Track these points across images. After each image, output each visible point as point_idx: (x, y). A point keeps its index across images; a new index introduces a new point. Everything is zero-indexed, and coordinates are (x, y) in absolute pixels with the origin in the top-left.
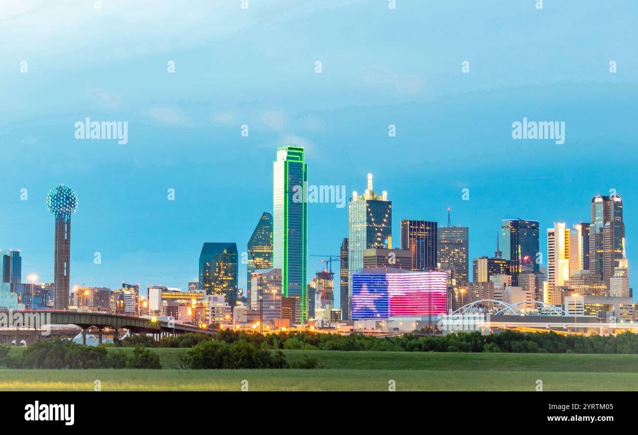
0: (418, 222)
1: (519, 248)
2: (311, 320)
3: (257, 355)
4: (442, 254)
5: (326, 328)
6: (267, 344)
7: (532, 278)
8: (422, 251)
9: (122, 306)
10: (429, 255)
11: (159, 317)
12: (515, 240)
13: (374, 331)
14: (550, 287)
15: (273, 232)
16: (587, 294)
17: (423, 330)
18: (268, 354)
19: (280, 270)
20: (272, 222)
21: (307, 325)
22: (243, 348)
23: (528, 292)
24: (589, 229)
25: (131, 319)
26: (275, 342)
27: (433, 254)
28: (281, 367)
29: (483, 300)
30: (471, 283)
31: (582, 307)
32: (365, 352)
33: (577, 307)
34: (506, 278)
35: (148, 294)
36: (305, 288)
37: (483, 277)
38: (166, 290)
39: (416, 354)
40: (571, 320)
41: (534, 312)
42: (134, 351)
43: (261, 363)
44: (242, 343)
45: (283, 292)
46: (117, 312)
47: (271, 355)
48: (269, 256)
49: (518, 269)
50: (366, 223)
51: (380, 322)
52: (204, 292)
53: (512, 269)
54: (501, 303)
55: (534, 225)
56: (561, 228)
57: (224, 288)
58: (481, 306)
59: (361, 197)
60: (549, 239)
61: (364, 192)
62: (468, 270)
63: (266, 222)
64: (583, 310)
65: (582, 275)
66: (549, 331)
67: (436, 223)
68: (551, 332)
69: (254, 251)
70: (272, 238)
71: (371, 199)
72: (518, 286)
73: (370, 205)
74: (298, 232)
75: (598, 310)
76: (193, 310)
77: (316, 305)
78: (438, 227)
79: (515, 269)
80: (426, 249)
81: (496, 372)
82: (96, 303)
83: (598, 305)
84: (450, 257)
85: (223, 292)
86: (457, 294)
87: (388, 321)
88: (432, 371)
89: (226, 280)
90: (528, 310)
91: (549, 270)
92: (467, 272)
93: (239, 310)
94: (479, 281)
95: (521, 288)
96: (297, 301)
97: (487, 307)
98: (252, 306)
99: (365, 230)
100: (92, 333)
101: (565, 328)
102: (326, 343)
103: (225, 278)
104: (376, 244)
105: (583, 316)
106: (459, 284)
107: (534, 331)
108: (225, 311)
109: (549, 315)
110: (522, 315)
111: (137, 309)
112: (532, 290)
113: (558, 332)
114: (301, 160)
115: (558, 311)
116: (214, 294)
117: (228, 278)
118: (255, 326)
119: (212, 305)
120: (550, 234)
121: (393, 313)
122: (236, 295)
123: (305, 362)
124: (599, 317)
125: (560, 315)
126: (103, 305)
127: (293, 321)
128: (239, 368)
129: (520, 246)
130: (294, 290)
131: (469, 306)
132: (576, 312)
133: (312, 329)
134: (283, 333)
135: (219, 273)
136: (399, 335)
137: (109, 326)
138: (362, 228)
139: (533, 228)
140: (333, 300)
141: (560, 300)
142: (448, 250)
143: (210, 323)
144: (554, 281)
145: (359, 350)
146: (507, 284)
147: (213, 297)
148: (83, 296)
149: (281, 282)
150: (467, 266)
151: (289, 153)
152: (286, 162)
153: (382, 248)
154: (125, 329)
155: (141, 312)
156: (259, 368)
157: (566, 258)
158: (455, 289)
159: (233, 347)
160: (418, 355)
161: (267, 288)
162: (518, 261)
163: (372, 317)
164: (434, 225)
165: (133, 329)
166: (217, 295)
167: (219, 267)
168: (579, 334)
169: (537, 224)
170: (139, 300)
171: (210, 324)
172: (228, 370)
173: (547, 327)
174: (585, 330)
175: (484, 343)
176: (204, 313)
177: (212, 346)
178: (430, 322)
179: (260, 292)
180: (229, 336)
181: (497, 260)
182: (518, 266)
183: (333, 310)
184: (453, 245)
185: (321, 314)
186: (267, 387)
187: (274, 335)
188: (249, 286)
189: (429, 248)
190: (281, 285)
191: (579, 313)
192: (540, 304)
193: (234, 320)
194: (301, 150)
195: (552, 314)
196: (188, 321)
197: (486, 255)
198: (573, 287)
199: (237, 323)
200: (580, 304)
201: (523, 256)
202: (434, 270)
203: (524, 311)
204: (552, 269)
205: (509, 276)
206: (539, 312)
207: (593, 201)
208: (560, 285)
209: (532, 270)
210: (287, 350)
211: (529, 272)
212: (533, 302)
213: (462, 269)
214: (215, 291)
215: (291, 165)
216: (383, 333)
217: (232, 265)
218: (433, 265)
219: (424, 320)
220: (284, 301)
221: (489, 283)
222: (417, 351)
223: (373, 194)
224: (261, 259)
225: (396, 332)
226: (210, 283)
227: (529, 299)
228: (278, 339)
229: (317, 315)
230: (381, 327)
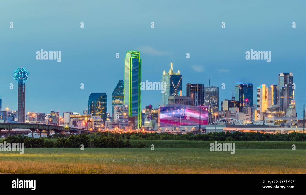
0: (195, 85)
1: (243, 96)
2: (143, 127)
3: (117, 142)
4: (206, 98)
5: (150, 130)
6: (121, 137)
7: (249, 109)
8: (197, 97)
9: (51, 121)
10: (200, 99)
11: (69, 126)
12: (241, 92)
13: (173, 132)
14: (258, 113)
15: (124, 89)
16: (275, 116)
17: (196, 131)
20: (124, 84)
21: (140, 129)
22: (110, 139)
23: (247, 115)
24: (277, 87)
25: (55, 126)
26: (126, 137)
27: (201, 98)
28: (128, 147)
29: (226, 118)
30: (220, 111)
31: (273, 121)
32: (168, 141)
33: (270, 121)
34: (237, 109)
35: (64, 115)
36: (140, 113)
37: (225, 108)
38: (72, 114)
40: (268, 127)
41: (250, 123)
42: (57, 140)
43: (119, 145)
44: (109, 137)
45: (129, 115)
46: (48, 123)
47: (123, 142)
48: (123, 99)
49: (243, 105)
50: (169, 85)
51: (176, 128)
52: (91, 115)
53: (240, 105)
54: (234, 119)
55: (251, 86)
56: (263, 87)
57: (100, 113)
58: (224, 121)
59: (167, 73)
60: (258, 92)
61: (169, 71)
62: (218, 105)
64: (273, 123)
65: (273, 107)
66: (257, 132)
67: (203, 85)
69: (115, 97)
70: (124, 92)
71: (172, 74)
72: (242, 112)
73: (171, 77)
74: (137, 89)
75: (281, 122)
76: (85, 122)
77: (145, 120)
78: (204, 86)
79: (241, 105)
82: (38, 119)
83: (281, 120)
84: (210, 100)
86: (213, 116)
87: (180, 127)
88: (201, 149)
89: (102, 110)
90: (247, 122)
91: (258, 105)
92: (218, 106)
93: (108, 123)
94: (224, 110)
95: (244, 113)
96: (136, 119)
97: (227, 121)
98: (114, 121)
99: (169, 88)
100: (36, 132)
101: (264, 130)
102: (150, 137)
104: (174, 94)
105: (273, 125)
106: (214, 111)
107: (249, 131)
108: (101, 123)
109: (257, 125)
110: (244, 125)
111: (58, 122)
112: (249, 113)
113: (261, 132)
114: (138, 57)
115: (262, 123)
117: (103, 109)
118: (116, 129)
119: (95, 120)
120: (258, 90)
122: (106, 116)
123: (140, 145)
124: (281, 125)
125: (262, 125)
126: (42, 120)
127: (134, 127)
128: (108, 148)
129: (243, 95)
130: (134, 114)
131: (219, 121)
132: (270, 123)
133: (143, 130)
134: (129, 133)
135: (98, 106)
136: (185, 133)
137: (45, 130)
138: (168, 87)
139: (250, 87)
141: (263, 118)
142: (209, 97)
143: (94, 128)
144: (260, 110)
145: (166, 140)
146: (237, 111)
147: (95, 117)
148: (32, 116)
149: (128, 110)
150: (218, 104)
151: (132, 54)
152: (131, 58)
153: (177, 96)
154: (52, 131)
155: (60, 124)
156: (117, 148)
157: (266, 100)
158: (212, 114)
160: (194, 142)
161: (121, 113)
162: (243, 101)
164: (202, 86)
165: (56, 131)
166: (97, 116)
167: (98, 104)
168: (271, 133)
169: (252, 85)
170: (59, 118)
173: (256, 130)
174: (274, 131)
175: (226, 137)
176: (91, 124)
178: (200, 128)
179: (118, 115)
181: (233, 101)
182: (243, 104)
184: (211, 94)
185: (147, 123)
186: (121, 156)
187: (125, 133)
188: (113, 112)
189: (200, 96)
190: (128, 112)
191: (272, 124)
192: (253, 120)
193: (105, 127)
194: (138, 53)
195: (259, 124)
196: (82, 127)
197: (227, 99)
198: (269, 112)
199: (107, 128)
200: (272, 120)
201: (245, 99)
202: (202, 105)
203: (245, 123)
204: (259, 105)
206: (253, 123)
207: (279, 75)
208: (262, 112)
209: (249, 105)
210: (131, 140)
211: (248, 106)
212: (250, 119)
213: (215, 105)
214: (96, 114)
215: (133, 59)
216: (177, 132)
217: (104, 103)
218: (201, 103)
219: (197, 127)
220: (130, 119)
221: (228, 111)
222: (194, 140)
223: (173, 72)
224: (119, 100)
225: (184, 132)
226: (94, 111)
227: (247, 118)
228: (127, 135)
229: (145, 125)
230: (176, 130)
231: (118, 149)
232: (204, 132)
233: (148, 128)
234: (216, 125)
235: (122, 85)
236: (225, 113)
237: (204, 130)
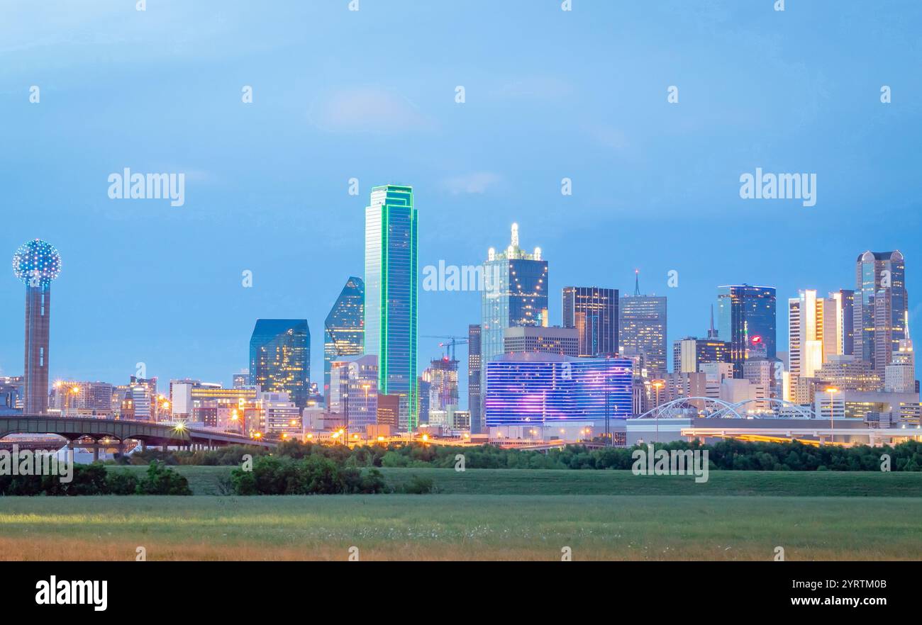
0: (589, 290)
1: (746, 326)
2: (424, 426)
3: (340, 475)
4: (626, 335)
5: (446, 437)
6: (355, 459)
7: (764, 366)
8: (596, 331)
9: (129, 407)
10: (606, 336)
11: (188, 423)
12: (738, 315)
13: (521, 441)
14: (793, 379)
15: (363, 304)
16: (850, 388)
17: (596, 439)
18: (357, 474)
19: (375, 357)
20: (363, 290)
21: (416, 434)
22: (318, 466)
23: (759, 386)
24: (852, 298)
25: (144, 425)
26: (369, 457)
27: (611, 334)
28: (377, 492)
29: (690, 398)
30: (670, 374)
31: (842, 407)
33: (834, 407)
34: (726, 368)
35: (171, 391)
36: (413, 381)
37: (689, 362)
38: (198, 386)
39: (586, 472)
40: (826, 424)
41: (768, 413)
42: (148, 471)
43: (346, 486)
44: (315, 458)
45: (380, 388)
46: (122, 416)
47: (361, 475)
48: (359, 338)
49: (743, 354)
50: (508, 291)
51: (531, 428)
52: (258, 387)
53: (734, 354)
54: (716, 401)
55: (768, 293)
56: (809, 299)
57: (288, 382)
58: (685, 405)
59: (501, 255)
60: (791, 312)
61: (506, 248)
62: (666, 356)
63: (353, 292)
64: (843, 411)
65: (842, 362)
66: (791, 440)
67: (617, 291)
68: (794, 441)
69: (335, 331)
70: (363, 314)
71: (516, 258)
72: (743, 378)
73: (514, 266)
74: (404, 305)
75: (866, 410)
76: (240, 413)
77: (430, 405)
78: (620, 296)
79: (739, 354)
80: (601, 327)
81: (710, 497)
82: (90, 404)
83: (867, 404)
84: (639, 338)
85: (286, 387)
86: (649, 389)
87: (542, 427)
88: (611, 497)
89: (292, 372)
90: (759, 411)
91: (792, 356)
92: (664, 358)
93: (312, 413)
94: (683, 370)
95: (748, 380)
96: (402, 399)
97: (695, 408)
98: (331, 407)
99: (507, 300)
100: (84, 445)
101: (815, 435)
102: (447, 458)
103: (290, 369)
104: (525, 320)
105: (843, 419)
106: (652, 376)
107: (767, 440)
108: (290, 414)
109: (791, 418)
110: (748, 418)
111: (153, 412)
112: (765, 383)
113: (806, 442)
114: (408, 204)
115: (805, 412)
116: (272, 391)
117: (295, 369)
118: (337, 435)
119: (269, 405)
120: (792, 306)
121: (550, 416)
122: (306, 391)
123: (414, 485)
124: (868, 420)
125: (808, 418)
126: (100, 406)
127: (396, 428)
128: (312, 494)
129: (746, 322)
130: (397, 384)
131: (667, 405)
132: (832, 414)
133: (425, 439)
134: (380, 445)
135: (281, 361)
136: (559, 447)
137: (110, 436)
138: (503, 298)
139: (767, 297)
140: (458, 398)
141: (808, 395)
142: (634, 329)
143: (267, 430)
144: (799, 371)
145: (498, 467)
146: (727, 375)
147: (272, 395)
148: (70, 394)
149: (376, 373)
150: (665, 351)
151: (389, 195)
152: (384, 207)
153: (533, 325)
154: (134, 441)
155: (159, 417)
156: (342, 493)
157: (818, 339)
158: (646, 383)
159: (302, 464)
160: (589, 474)
161: (355, 382)
162: (744, 343)
163: (518, 422)
164: (613, 295)
165: (146, 440)
166: (278, 391)
167: (281, 353)
168: (836, 444)
169: (773, 291)
170: (157, 399)
171: (266, 432)
172: (294, 497)
173: (788, 435)
174: (847, 438)
176: (257, 417)
177: (269, 464)
178: (607, 429)
179: (345, 388)
180: (296, 450)
181: (712, 341)
182: (744, 350)
183: (457, 412)
184: (643, 320)
185: (437, 415)
186: (354, 520)
187: (366, 447)
188: (327, 379)
189: (606, 325)
190: (376, 378)
191: (838, 415)
192: (778, 403)
193: (304, 427)
194: (409, 190)
195: (796, 416)
196: (232, 429)
197: (694, 336)
198: (829, 379)
199: (309, 430)
200: (838, 403)
201: (751, 337)
202: (613, 356)
203: (752, 412)
204: (796, 354)
205: (729, 364)
206: (777, 414)
207: (859, 259)
208: (808, 377)
209: (765, 355)
210: (386, 468)
211: (759, 359)
212: (767, 400)
213: (657, 355)
214: (274, 386)
215: (392, 210)
216: (534, 443)
217: (301, 350)
218: (611, 349)
219: (597, 425)
220: (382, 400)
221: (698, 374)
222: (587, 468)
223: (519, 251)
224: (346, 342)
225: (553, 442)
226: (267, 376)
227: (760, 395)
228: (373, 452)
229: (432, 419)
230: (531, 436)
231: (344, 497)
232: (620, 443)
233: (440, 428)
234: (659, 419)
235: (358, 293)
236: (689, 380)
237: (622, 436)
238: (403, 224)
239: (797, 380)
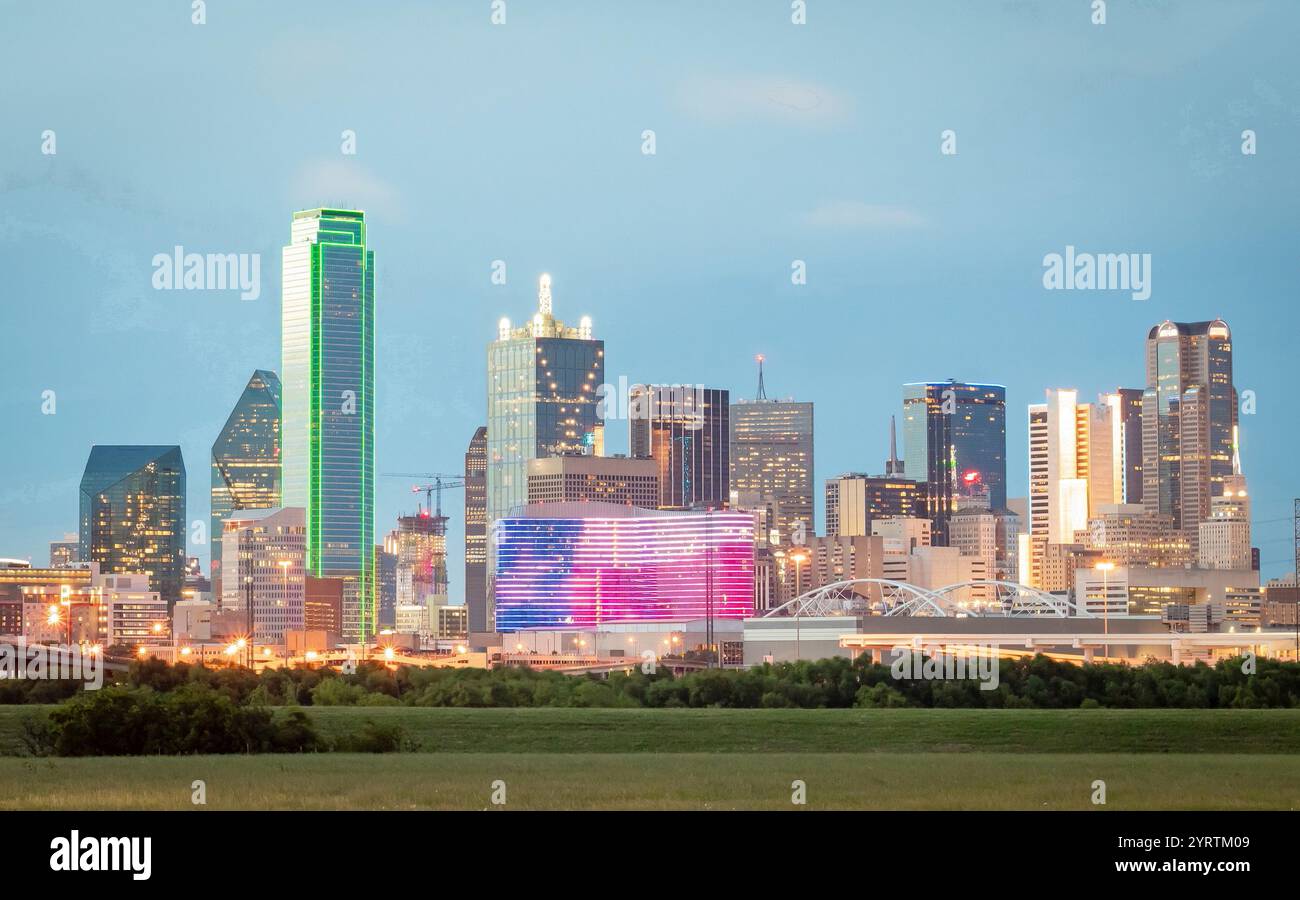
1: (953, 453)
2: (387, 632)
3: (238, 719)
4: (743, 470)
5: (425, 651)
6: (266, 692)
7: (986, 524)
8: (689, 463)
10: (707, 472)
12: (939, 432)
13: (555, 658)
14: (1036, 547)
15: (280, 418)
16: (1136, 562)
17: (690, 654)
18: (265, 718)
19: (300, 511)
20: (279, 392)
21: (374, 646)
22: (197, 705)
23: (977, 559)
24: (1141, 403)
26: (291, 690)
27: (716, 470)
28: (306, 751)
29: (855, 580)
30: (821, 539)
31: (1124, 596)
32: (533, 709)
33: (1109, 596)
34: (918, 527)
36: (368, 554)
37: (853, 520)
39: (675, 713)
40: (1095, 626)
41: (994, 607)
43: (249, 740)
44: (194, 691)
45: (308, 565)
47: (272, 720)
48: (272, 478)
49: (949, 504)
50: (533, 394)
51: (574, 635)
52: (95, 566)
53: (933, 503)
54: (901, 586)
55: (992, 395)
56: (1066, 405)
57: (147, 555)
58: (848, 594)
59: (521, 330)
60: (1033, 429)
61: (530, 319)
62: (812, 508)
63: (262, 394)
64: (1125, 603)
65: (1122, 518)
66: (1033, 654)
67: (726, 394)
68: (1039, 656)
69: (229, 465)
70: (279, 436)
71: (548, 336)
72: (948, 546)
73: (545, 349)
74: (350, 419)
75: (1165, 601)
76: (63, 611)
77: (398, 595)
78: (732, 402)
79: (941, 503)
80: (698, 456)
81: (891, 755)
83: (1167, 590)
84: (765, 475)
85: (145, 566)
86: (783, 566)
87: (595, 634)
88: (717, 755)
89: (155, 538)
90: (977, 603)
91: (1034, 505)
92: (809, 512)
93: (188, 610)
94: (843, 533)
95: (957, 549)
96: (348, 586)
97: (864, 598)
98: (223, 600)
99: (533, 410)
101: (1076, 645)
102: (427, 690)
103: (151, 533)
104: (563, 445)
105: (1125, 616)
106: (789, 542)
108: (151, 611)
109: (1034, 616)
110: (959, 616)
112: (987, 552)
113: (1059, 658)
114: (358, 241)
115: (1059, 604)
116: (119, 572)
117: (159, 533)
118: (234, 650)
119: (114, 598)
120: (1034, 417)
121: (607, 613)
122: (180, 573)
123: (369, 738)
124: (1170, 618)
125: (1063, 616)
127: (338, 636)
128: (191, 753)
129: (953, 447)
130: (339, 559)
131: (815, 594)
132: (1106, 607)
133: (389, 656)
134: (309, 666)
135: (135, 519)
136: (623, 669)
138: (525, 407)
139: (990, 402)
140: (446, 582)
141: (1064, 579)
142: (758, 460)
143: (111, 642)
144: (1047, 533)
145: (518, 705)
146: (919, 541)
147: (119, 580)
149: (303, 539)
150: (810, 498)
151: (323, 225)
152: (315, 248)
153: (579, 454)
156: (244, 752)
157: (1079, 475)
158: (779, 554)
159: (173, 699)
160: (678, 716)
161: (264, 556)
162: (950, 484)
163: (552, 625)
164: (718, 399)
166: (129, 573)
167: (135, 505)
168: (1113, 660)
169: (1000, 393)
171: (109, 644)
172: (160, 759)
173: (1029, 645)
174: (1133, 650)
175: (858, 686)
176: (93, 618)
177: (115, 700)
178: (710, 635)
179: (247, 567)
180: (159, 675)
181: (893, 481)
182: (949, 495)
183: (444, 608)
184: (771, 444)
185: (412, 613)
187: (284, 671)
188: (217, 551)
189: (707, 454)
190: (303, 548)
191: (1116, 610)
192: (1011, 588)
193: (176, 636)
194: (359, 216)
195: (1042, 612)
197: (862, 472)
198: (1100, 544)
199: (184, 641)
200: (1117, 588)
201: (963, 470)
202: (720, 507)
203: (965, 607)
204: (1042, 503)
205: (924, 521)
206: (1008, 609)
207: (1153, 333)
208: (1062, 543)
209: (987, 505)
210: (322, 707)
211: (978, 511)
212: (991, 582)
213: (795, 503)
214: (124, 564)
215: (331, 253)
216: (582, 663)
217: (170, 500)
218: (716, 496)
219: (692, 630)
220: (313, 586)
221: (869, 539)
222: (675, 705)
223: (554, 324)
224: (249, 485)
225: (617, 661)
226: (109, 543)
227: (977, 575)
228: (297, 680)
229: (401, 621)
230: (576, 649)
231: (248, 758)
232: (732, 661)
233: (416, 636)
234: (801, 619)
235: (271, 400)
236: (853, 549)
237: (735, 649)
238: (348, 276)
239: (1044, 549)
